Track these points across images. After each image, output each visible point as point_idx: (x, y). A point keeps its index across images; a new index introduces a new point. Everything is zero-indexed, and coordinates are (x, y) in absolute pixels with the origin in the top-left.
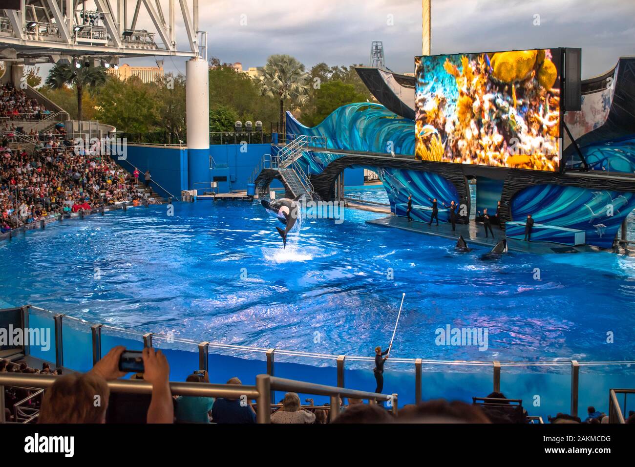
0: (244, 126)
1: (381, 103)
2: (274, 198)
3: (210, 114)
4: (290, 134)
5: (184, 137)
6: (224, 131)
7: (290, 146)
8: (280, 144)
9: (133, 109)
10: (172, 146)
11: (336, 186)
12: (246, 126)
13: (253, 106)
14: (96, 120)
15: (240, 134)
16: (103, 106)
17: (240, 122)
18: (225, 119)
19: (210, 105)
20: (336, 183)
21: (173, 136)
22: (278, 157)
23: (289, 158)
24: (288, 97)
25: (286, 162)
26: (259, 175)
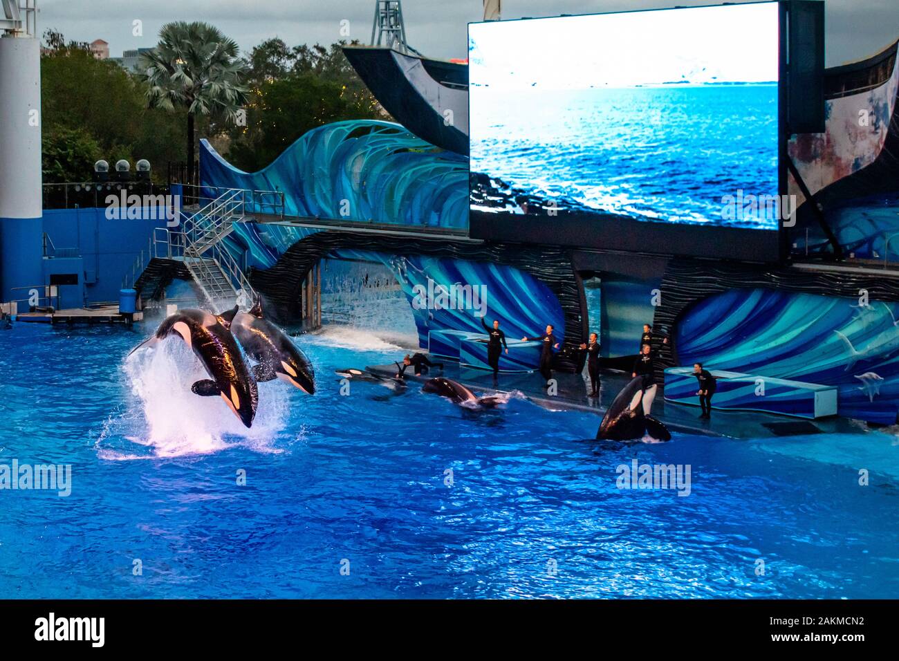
0: (112, 170)
1: (398, 122)
3: (43, 146)
4: (207, 186)
6: (72, 180)
7: (208, 210)
8: (186, 207)
11: (304, 292)
12: (117, 170)
13: (131, 128)
15: (104, 188)
17: (106, 164)
18: (75, 157)
19: (44, 128)
20: (303, 286)
22: (184, 233)
23: (206, 235)
24: (204, 110)
25: (201, 245)
26: (145, 271)
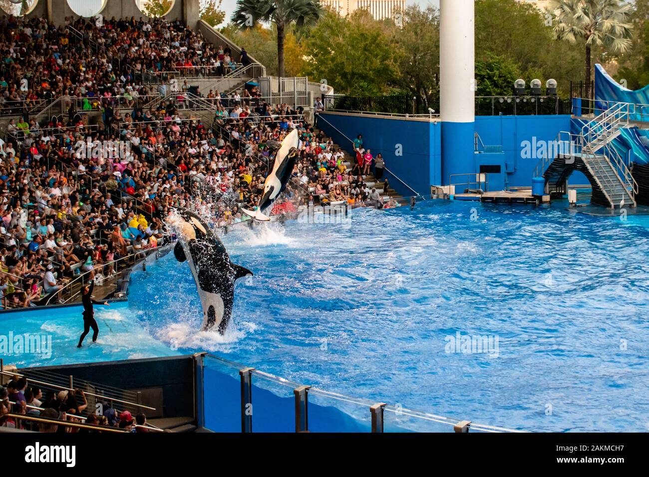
0: (528, 87)
2: (575, 201)
3: (476, 68)
4: (600, 100)
5: (435, 103)
6: (498, 94)
7: (601, 118)
8: (584, 116)
9: (359, 59)
10: (418, 116)
12: (532, 87)
13: (542, 54)
14: (304, 76)
15: (522, 100)
16: (315, 55)
17: (522, 82)
18: (500, 77)
19: (477, 54)
21: (419, 101)
22: (582, 135)
23: (599, 138)
24: (599, 42)
25: (595, 145)
26: (552, 164)
